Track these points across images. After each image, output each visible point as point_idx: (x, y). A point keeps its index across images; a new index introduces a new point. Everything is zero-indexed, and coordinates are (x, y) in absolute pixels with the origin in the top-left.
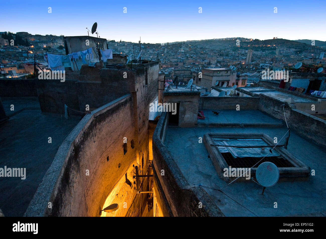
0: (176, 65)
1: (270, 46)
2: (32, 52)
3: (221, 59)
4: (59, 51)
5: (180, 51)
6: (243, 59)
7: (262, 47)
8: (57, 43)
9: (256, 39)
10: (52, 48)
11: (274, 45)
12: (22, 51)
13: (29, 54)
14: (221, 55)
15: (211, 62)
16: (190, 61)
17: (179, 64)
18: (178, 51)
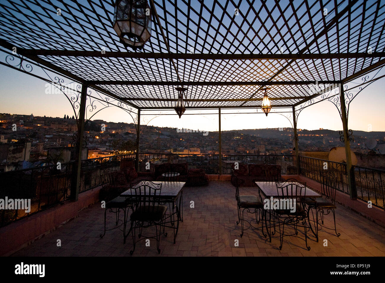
0: (227, 152)
1: (318, 135)
2: (98, 138)
3: (269, 147)
4: (124, 137)
5: (232, 139)
6: (291, 148)
7: (311, 136)
8: (125, 130)
9: (304, 129)
10: (119, 133)
11: (322, 135)
12: (90, 136)
13: (95, 139)
14: (271, 144)
15: (260, 150)
16: (241, 148)
17: (230, 151)
18: (231, 139)
